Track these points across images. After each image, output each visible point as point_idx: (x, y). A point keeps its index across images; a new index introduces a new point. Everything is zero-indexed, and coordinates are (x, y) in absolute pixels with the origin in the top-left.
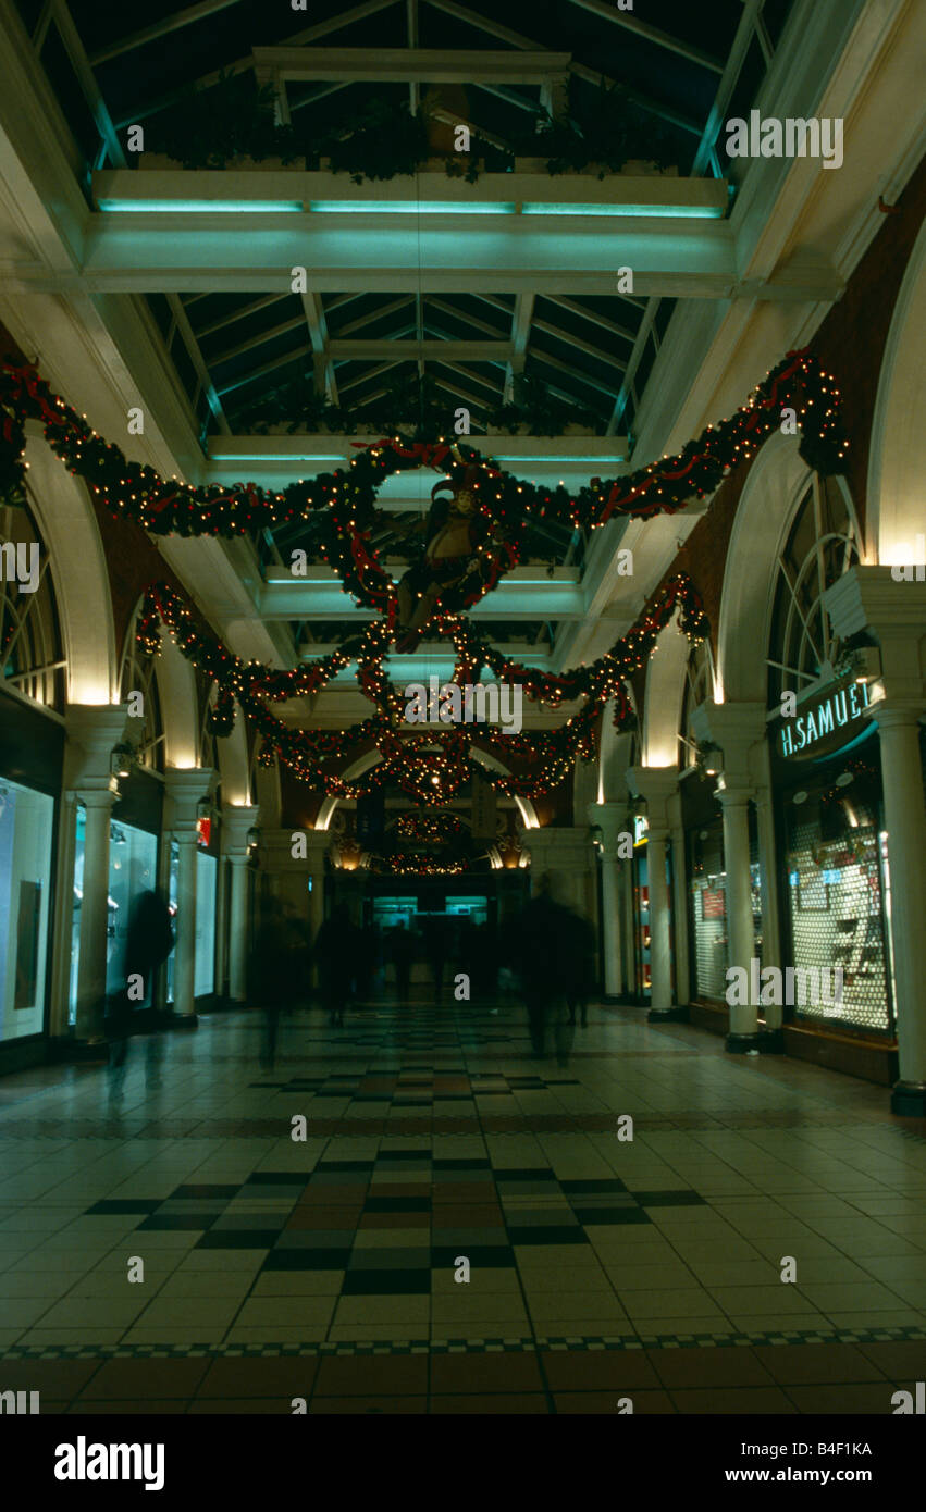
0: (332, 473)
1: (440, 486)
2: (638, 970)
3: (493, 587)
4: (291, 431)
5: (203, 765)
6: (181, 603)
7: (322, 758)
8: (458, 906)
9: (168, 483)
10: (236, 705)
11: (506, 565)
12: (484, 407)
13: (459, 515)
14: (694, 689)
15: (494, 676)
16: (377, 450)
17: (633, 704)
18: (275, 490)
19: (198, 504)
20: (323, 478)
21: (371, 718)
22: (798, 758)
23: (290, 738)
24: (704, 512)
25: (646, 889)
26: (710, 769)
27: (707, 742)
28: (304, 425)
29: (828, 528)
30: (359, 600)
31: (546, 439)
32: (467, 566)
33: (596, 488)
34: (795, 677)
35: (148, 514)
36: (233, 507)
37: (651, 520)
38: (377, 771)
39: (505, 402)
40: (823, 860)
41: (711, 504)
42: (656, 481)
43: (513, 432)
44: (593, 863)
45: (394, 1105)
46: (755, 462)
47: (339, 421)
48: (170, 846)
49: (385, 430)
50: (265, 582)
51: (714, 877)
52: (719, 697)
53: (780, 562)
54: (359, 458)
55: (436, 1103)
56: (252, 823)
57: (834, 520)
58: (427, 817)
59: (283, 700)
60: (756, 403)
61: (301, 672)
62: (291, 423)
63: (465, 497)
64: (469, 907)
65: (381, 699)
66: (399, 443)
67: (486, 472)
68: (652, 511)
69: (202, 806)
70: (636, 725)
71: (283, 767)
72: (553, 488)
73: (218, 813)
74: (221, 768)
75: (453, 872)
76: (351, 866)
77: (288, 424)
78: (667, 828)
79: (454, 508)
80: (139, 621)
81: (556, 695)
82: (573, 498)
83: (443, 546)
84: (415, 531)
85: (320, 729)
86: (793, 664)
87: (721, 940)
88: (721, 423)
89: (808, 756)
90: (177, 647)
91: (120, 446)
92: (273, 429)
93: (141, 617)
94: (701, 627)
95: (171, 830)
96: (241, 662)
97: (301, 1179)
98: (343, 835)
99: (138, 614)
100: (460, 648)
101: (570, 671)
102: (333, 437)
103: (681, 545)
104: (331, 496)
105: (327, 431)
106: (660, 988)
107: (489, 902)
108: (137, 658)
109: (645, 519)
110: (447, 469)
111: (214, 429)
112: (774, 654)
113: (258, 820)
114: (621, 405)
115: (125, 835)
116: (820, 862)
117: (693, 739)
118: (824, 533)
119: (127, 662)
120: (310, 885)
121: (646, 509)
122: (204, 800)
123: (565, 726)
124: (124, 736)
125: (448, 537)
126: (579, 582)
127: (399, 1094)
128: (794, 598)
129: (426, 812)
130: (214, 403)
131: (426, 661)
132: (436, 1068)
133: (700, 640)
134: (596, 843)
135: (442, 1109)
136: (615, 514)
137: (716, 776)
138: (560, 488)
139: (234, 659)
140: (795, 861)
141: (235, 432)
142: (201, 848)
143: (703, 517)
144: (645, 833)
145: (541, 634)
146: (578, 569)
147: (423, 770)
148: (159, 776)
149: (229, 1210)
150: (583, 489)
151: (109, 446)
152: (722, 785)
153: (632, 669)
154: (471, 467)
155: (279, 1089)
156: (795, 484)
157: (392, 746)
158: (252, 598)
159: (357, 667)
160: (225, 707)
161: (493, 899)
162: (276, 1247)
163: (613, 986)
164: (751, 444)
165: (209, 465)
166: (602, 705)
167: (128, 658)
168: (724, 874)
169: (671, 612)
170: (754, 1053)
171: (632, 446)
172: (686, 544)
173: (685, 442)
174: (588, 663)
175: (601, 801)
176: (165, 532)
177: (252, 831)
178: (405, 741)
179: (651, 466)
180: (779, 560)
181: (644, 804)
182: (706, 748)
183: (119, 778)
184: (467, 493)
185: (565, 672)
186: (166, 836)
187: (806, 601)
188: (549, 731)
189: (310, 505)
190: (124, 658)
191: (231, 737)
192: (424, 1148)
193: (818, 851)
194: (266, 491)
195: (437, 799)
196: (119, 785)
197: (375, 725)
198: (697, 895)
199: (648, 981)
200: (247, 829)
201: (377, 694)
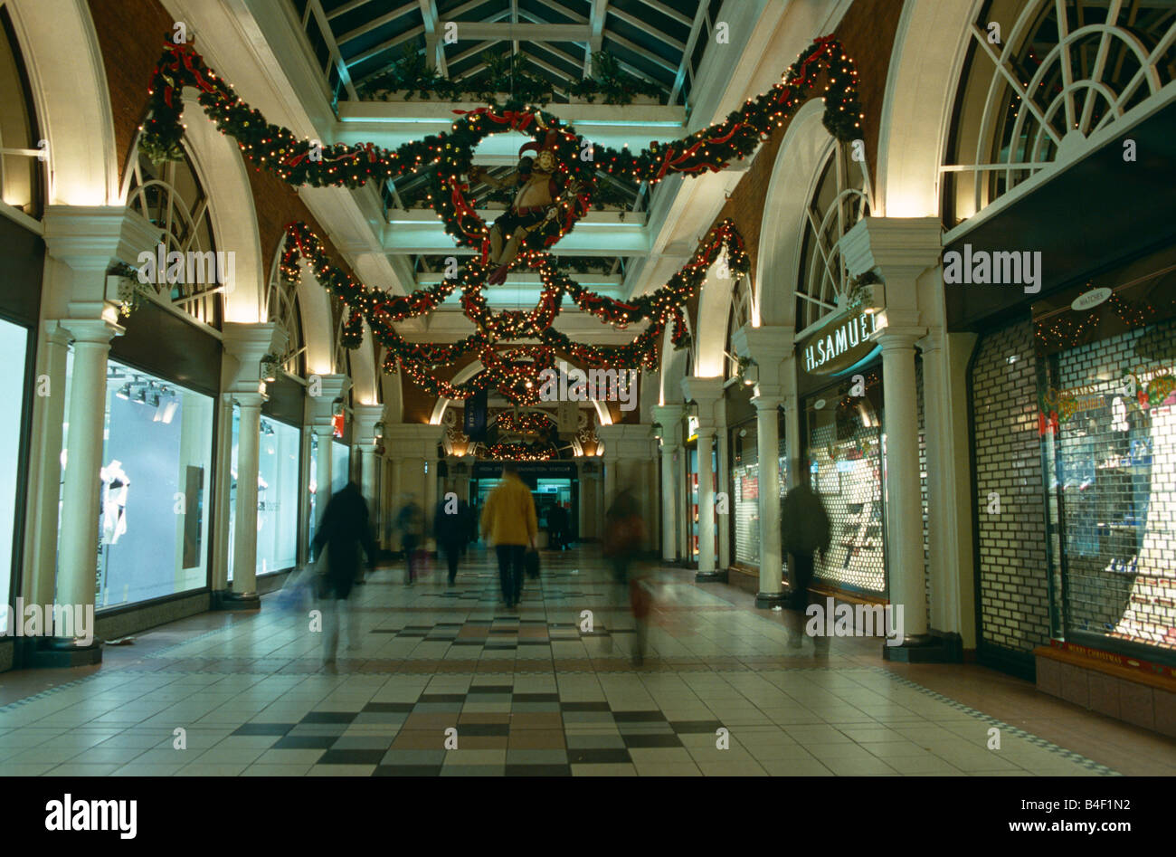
0: (437, 135)
1: (526, 147)
2: (690, 540)
3: (569, 230)
4: (407, 98)
5: (338, 371)
6: (317, 240)
7: (434, 367)
8: (546, 486)
9: (302, 142)
10: (364, 323)
11: (580, 213)
12: (567, 80)
13: (541, 171)
14: (737, 314)
15: (573, 302)
16: (474, 117)
17: (688, 326)
18: (390, 150)
19: (326, 160)
20: (430, 140)
21: (474, 335)
22: (819, 373)
23: (408, 350)
24: (748, 169)
25: (696, 475)
26: (748, 379)
27: (746, 358)
28: (418, 93)
29: (847, 184)
30: (458, 241)
31: (618, 107)
32: (548, 213)
33: (654, 150)
34: (818, 306)
35: (285, 168)
36: (355, 163)
37: (699, 177)
38: (480, 377)
39: (585, 76)
40: (837, 455)
41: (753, 162)
42: (704, 145)
43: (591, 101)
44: (655, 454)
45: (486, 648)
46: (788, 130)
47: (447, 90)
48: (311, 438)
49: (485, 98)
50: (388, 222)
51: (751, 466)
52: (756, 321)
53: (808, 212)
54: (459, 123)
55: (519, 647)
56: (378, 418)
57: (851, 177)
58: (520, 414)
59: (401, 320)
60: (788, 81)
61: (415, 297)
62: (408, 91)
63: (546, 156)
64: (556, 487)
65: (481, 320)
66: (492, 110)
67: (563, 136)
68: (701, 170)
69: (336, 405)
70: (690, 343)
71: (404, 373)
72: (619, 150)
73: (351, 411)
74: (353, 373)
75: (542, 459)
76: (460, 453)
77: (405, 92)
78: (713, 426)
79: (537, 165)
80: (283, 254)
81: (624, 319)
82: (635, 158)
83: (527, 197)
84: (505, 184)
85: (432, 343)
86: (816, 296)
87: (755, 517)
88: (759, 97)
89: (826, 371)
90: (314, 276)
91: (261, 111)
92: (392, 96)
93: (285, 251)
94: (741, 264)
95: (311, 425)
96: (366, 289)
97: (407, 708)
98: (454, 429)
99: (282, 249)
100: (545, 279)
101: (635, 299)
102: (443, 104)
103: (728, 196)
104: (436, 155)
105: (437, 98)
106: (706, 555)
107: (572, 483)
108: (282, 285)
109: (695, 176)
110: (532, 133)
111: (344, 96)
112: (801, 287)
113: (383, 417)
114: (680, 80)
115: (273, 428)
116: (834, 456)
117: (735, 355)
118: (843, 189)
119: (273, 287)
120: (426, 468)
121: (695, 167)
122: (338, 400)
123: (632, 342)
124: (270, 348)
125: (531, 190)
126: (645, 225)
127: (491, 640)
128: (818, 241)
129: (520, 410)
130: (344, 74)
131: (519, 288)
132: (522, 618)
133: (742, 275)
134: (657, 437)
135: (524, 652)
136: (670, 172)
137: (753, 386)
138: (625, 150)
139: (361, 287)
140: (814, 455)
141: (362, 98)
142: (335, 438)
143: (746, 174)
144: (696, 430)
145: (615, 266)
146: (644, 214)
147: (516, 377)
148: (301, 381)
149: (347, 733)
150: (644, 151)
151: (253, 111)
152: (757, 393)
153: (685, 298)
154: (552, 131)
155: (395, 634)
156: (822, 147)
157: (491, 357)
158: (377, 237)
159: (461, 294)
160: (355, 324)
161: (575, 480)
162: (382, 763)
163: (670, 554)
164: (783, 115)
165: (340, 127)
166: (663, 327)
167: (274, 284)
168: (757, 464)
169: (718, 252)
170: (778, 608)
171: (689, 114)
172: (732, 195)
173: (729, 113)
174: (650, 293)
175: (662, 403)
176: (299, 183)
177: (378, 425)
178: (503, 354)
179: (700, 132)
180: (807, 210)
181: (694, 407)
182: (745, 362)
183: (267, 383)
184: (548, 153)
185: (631, 300)
186: (307, 429)
187: (829, 244)
188: (620, 346)
189: (419, 162)
190: (271, 284)
191: (360, 349)
192: (507, 684)
193: (833, 448)
194: (383, 150)
195: (529, 402)
196: (267, 389)
197: (477, 340)
198: (737, 481)
199: (697, 549)
200: (374, 423)
201: (478, 316)
